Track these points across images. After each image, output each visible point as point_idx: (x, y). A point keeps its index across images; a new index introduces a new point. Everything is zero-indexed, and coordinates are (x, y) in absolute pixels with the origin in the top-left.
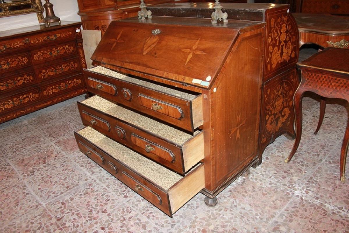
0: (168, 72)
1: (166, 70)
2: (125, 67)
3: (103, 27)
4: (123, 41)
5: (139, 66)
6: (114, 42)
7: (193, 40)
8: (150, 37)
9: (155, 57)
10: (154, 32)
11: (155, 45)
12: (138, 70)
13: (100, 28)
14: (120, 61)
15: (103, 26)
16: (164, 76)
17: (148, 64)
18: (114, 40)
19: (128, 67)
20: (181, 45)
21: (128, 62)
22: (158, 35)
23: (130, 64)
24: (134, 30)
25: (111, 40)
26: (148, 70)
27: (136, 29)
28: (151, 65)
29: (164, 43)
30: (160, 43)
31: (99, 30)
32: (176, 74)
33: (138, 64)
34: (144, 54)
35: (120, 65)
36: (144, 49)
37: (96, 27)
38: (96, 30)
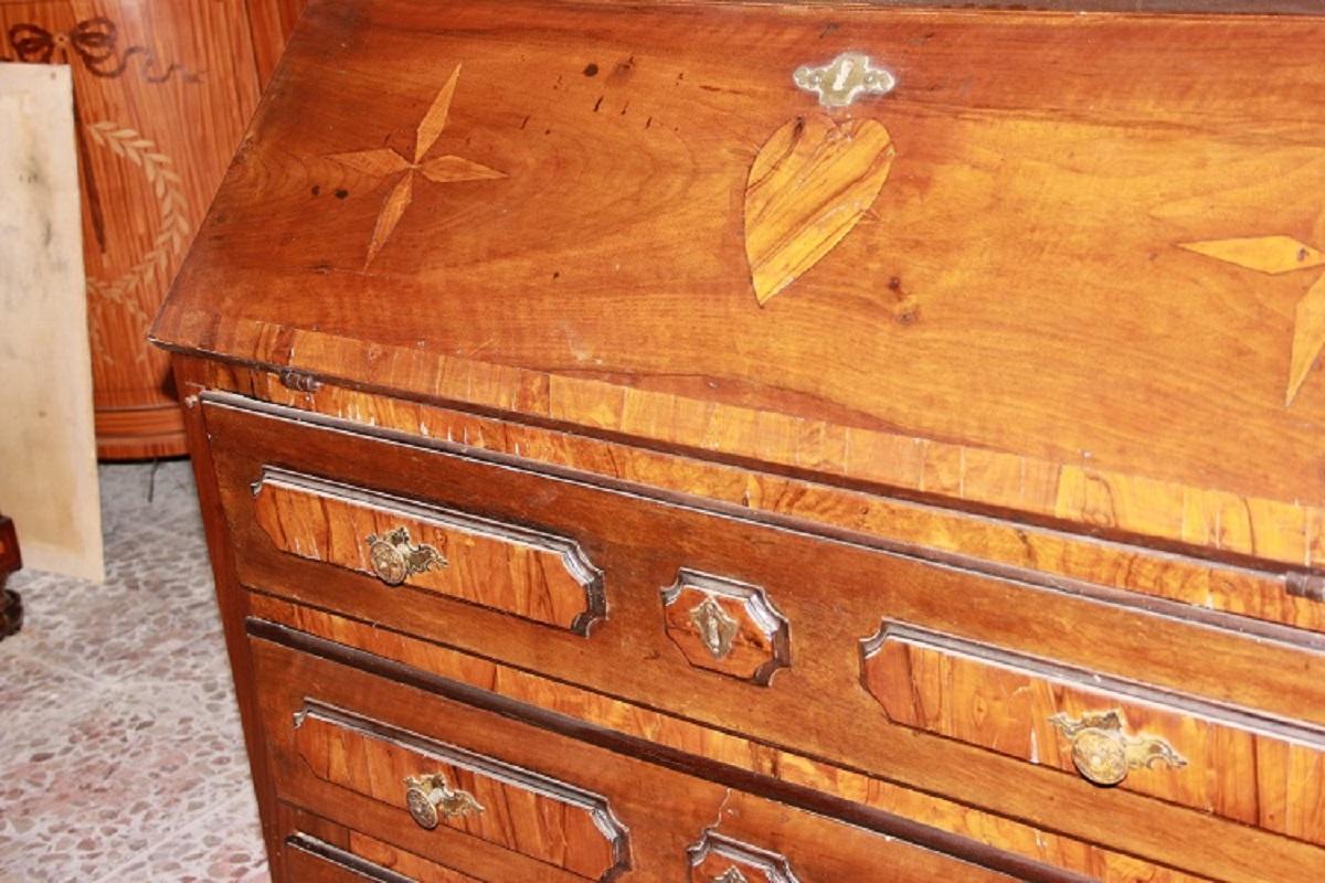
0: (1093, 461)
1: (1068, 444)
2: (571, 416)
3: (85, 38)
4: (483, 172)
5: (735, 411)
6: (393, 180)
7: (1300, 152)
8: (786, 132)
9: (907, 320)
10: (827, 85)
11: (863, 199)
12: (729, 446)
13: (61, 41)
14: (506, 361)
15: (84, 25)
16: (1061, 510)
17: (842, 386)
18: (379, 161)
19: (603, 418)
20: (1174, 197)
21: (590, 372)
22: (873, 105)
23: (629, 391)
24: (591, 71)
25: (345, 158)
26: (853, 452)
27: (607, 58)
28: (872, 402)
29: (957, 180)
30: (923, 184)
31: (46, 60)
32: (1205, 484)
33: (724, 388)
34: (766, 285)
35: (504, 402)
36: (755, 241)
37: (27, 35)
38: (23, 60)
